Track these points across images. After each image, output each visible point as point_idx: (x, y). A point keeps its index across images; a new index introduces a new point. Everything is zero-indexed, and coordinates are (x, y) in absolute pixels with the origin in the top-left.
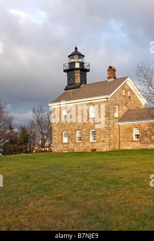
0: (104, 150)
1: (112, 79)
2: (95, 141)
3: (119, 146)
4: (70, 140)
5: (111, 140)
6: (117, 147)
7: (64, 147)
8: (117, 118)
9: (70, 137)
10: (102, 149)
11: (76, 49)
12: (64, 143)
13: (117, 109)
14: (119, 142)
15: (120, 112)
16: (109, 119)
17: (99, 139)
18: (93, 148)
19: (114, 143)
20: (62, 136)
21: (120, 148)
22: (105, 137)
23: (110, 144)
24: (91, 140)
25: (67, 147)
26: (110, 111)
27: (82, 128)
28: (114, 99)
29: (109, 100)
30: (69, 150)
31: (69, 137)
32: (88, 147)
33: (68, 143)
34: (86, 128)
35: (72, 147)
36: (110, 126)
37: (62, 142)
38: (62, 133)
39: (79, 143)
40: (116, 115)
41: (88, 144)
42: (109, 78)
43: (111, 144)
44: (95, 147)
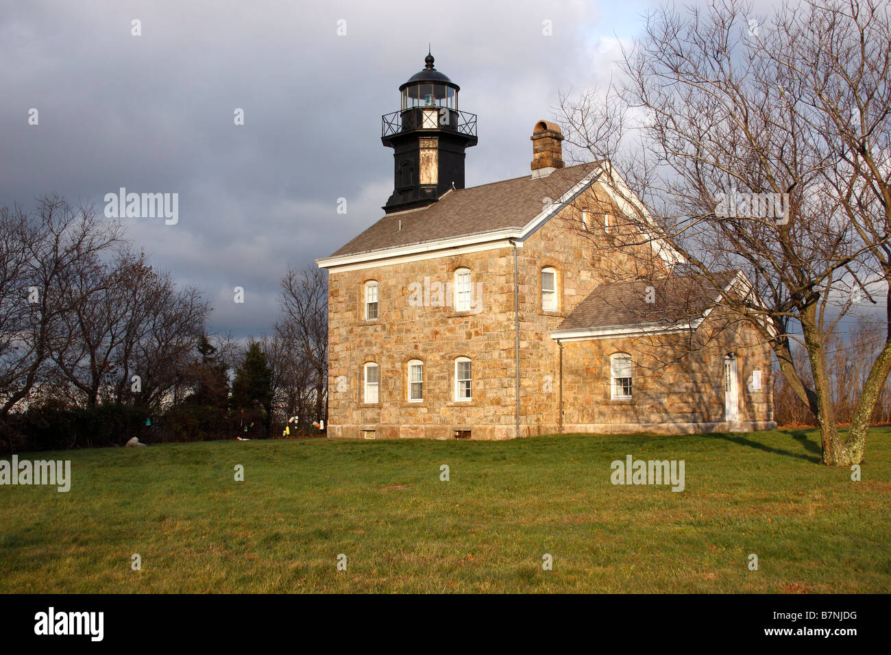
0: (499, 436)
1: (548, 171)
2: (469, 399)
3: (560, 421)
4: (385, 395)
5: (526, 397)
6: (550, 425)
7: (366, 421)
8: (552, 315)
9: (386, 383)
10: (492, 431)
11: (430, 61)
12: (367, 407)
13: (556, 280)
14: (562, 405)
15: (568, 292)
16: (520, 319)
17: (483, 393)
18: (463, 427)
19: (539, 408)
20: (361, 378)
21: (561, 428)
22: (503, 387)
23: (520, 413)
24: (458, 396)
25: (374, 421)
26: (525, 289)
27: (425, 351)
28: (542, 244)
29: (519, 245)
30: (381, 430)
31: (383, 384)
32: (443, 422)
33: (379, 406)
34: (439, 349)
35: (393, 421)
36: (523, 344)
37: (361, 400)
38: (361, 368)
39: (416, 406)
40: (552, 303)
41: (443, 411)
42: (536, 165)
43: (525, 414)
44: (469, 423)
